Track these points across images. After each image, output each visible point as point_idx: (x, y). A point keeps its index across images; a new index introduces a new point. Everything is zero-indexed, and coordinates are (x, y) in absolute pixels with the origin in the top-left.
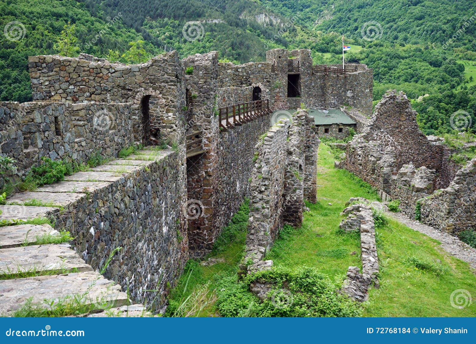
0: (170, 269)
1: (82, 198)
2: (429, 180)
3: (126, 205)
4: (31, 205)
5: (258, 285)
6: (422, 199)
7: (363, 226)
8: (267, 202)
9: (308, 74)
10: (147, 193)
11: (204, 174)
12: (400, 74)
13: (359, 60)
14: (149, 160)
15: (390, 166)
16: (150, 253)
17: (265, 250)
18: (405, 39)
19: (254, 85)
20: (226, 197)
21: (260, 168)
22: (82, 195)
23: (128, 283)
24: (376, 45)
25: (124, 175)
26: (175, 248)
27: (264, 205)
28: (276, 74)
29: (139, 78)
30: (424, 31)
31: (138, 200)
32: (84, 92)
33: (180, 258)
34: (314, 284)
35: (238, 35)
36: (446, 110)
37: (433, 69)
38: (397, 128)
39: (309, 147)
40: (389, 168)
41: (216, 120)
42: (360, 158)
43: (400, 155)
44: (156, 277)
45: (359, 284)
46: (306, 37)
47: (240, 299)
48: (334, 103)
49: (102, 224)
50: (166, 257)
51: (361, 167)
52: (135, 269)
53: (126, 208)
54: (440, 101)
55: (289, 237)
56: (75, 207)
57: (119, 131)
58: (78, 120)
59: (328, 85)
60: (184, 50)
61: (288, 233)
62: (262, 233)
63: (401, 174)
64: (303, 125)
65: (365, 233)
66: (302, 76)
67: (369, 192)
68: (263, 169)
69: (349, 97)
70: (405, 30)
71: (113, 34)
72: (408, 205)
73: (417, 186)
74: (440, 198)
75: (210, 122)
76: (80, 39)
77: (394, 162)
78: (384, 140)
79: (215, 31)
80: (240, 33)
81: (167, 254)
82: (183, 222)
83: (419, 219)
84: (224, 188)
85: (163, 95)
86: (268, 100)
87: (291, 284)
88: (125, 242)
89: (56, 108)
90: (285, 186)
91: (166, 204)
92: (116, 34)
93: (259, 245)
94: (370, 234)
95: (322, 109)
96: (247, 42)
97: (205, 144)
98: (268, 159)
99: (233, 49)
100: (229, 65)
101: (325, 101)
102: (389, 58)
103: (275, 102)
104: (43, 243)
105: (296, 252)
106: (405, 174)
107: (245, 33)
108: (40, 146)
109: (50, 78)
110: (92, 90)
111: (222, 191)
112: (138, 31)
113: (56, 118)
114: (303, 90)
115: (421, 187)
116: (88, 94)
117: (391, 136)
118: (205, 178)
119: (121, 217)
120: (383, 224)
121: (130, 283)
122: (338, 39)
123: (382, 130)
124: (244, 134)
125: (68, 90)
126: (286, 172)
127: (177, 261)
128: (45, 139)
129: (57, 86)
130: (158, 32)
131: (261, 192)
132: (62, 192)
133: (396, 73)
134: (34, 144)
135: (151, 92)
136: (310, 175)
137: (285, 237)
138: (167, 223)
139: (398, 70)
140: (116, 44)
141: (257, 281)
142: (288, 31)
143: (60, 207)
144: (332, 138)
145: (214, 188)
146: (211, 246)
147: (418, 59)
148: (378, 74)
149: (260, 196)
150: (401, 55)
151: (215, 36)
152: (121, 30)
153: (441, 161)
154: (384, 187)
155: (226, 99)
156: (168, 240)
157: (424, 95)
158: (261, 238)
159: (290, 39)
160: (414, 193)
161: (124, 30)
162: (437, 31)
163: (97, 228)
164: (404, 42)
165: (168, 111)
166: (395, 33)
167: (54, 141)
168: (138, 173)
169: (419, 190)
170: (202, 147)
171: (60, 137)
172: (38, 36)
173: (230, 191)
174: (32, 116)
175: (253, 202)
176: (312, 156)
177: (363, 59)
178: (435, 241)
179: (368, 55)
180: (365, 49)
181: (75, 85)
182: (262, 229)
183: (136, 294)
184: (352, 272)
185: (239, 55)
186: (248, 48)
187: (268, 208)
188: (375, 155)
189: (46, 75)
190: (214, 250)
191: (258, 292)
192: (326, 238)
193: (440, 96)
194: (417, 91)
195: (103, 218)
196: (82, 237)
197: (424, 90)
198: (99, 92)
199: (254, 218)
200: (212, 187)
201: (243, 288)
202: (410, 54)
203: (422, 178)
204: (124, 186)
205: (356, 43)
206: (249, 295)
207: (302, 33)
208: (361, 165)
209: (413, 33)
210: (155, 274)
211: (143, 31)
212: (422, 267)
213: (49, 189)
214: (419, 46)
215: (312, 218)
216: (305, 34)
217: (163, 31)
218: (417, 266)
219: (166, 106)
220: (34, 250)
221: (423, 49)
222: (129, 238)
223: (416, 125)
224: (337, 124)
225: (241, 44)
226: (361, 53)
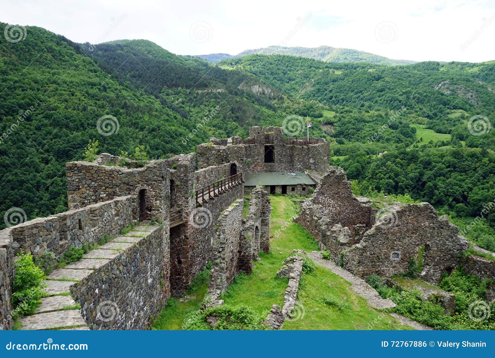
0: (154, 307)
1: (91, 274)
2: (350, 237)
3: (120, 271)
4: (62, 280)
5: (211, 317)
6: (344, 251)
7: (292, 275)
8: (224, 259)
9: (280, 145)
10: (136, 260)
11: (184, 237)
12: (366, 135)
13: (334, 123)
14: (140, 237)
15: (327, 224)
16: (138, 298)
17: (221, 292)
18: (370, 107)
19: (231, 162)
20: (201, 251)
21: (219, 235)
22: (92, 271)
23: (120, 319)
24: (346, 111)
25: (120, 252)
26: (158, 292)
27: (222, 261)
28: (255, 145)
29: (138, 178)
30: (384, 100)
31: (129, 266)
32: (102, 187)
33: (163, 298)
34: (245, 317)
35: (237, 102)
36: (401, 165)
37: (392, 131)
38: (337, 194)
39: (264, 213)
40: (326, 226)
41: (193, 200)
42: (308, 217)
43: (339, 214)
44: (142, 313)
45: (278, 317)
46: (291, 104)
47: (199, 327)
48: (300, 168)
49: (104, 286)
50: (151, 298)
51: (309, 223)
52: (126, 310)
53: (121, 273)
54: (396, 157)
55: (241, 281)
56: (87, 279)
57: (122, 217)
58: (94, 216)
59: (295, 154)
60: (194, 113)
61: (241, 278)
62: (219, 280)
63: (332, 232)
64: (259, 198)
65: (292, 279)
66: (275, 147)
67: (312, 243)
68: (221, 237)
69: (311, 163)
70: (369, 100)
71: (137, 100)
72: (336, 255)
73: (341, 241)
74: (354, 251)
75: (188, 202)
76: (109, 104)
77: (329, 222)
78: (327, 203)
79: (219, 98)
80: (238, 100)
81: (151, 296)
82: (165, 273)
83: (342, 266)
84: (199, 245)
85: (154, 189)
86: (241, 173)
87: (231, 317)
88: (119, 294)
89: (80, 214)
90: (240, 245)
91: (151, 263)
92: (139, 100)
93: (217, 289)
94: (295, 280)
95: (290, 172)
96: (244, 108)
97: (184, 217)
98: (225, 230)
99: (233, 113)
100: (213, 147)
101: (293, 166)
102: (356, 121)
103: (255, 166)
104: (66, 310)
105: (244, 293)
106: (335, 232)
107: (243, 100)
108: (69, 238)
109: (79, 177)
110: (107, 185)
111: (198, 247)
112: (157, 97)
113: (80, 220)
114: (276, 157)
115: (344, 242)
116: (104, 188)
117: (332, 200)
118: (184, 240)
119: (116, 279)
120: (310, 271)
121: (122, 319)
122: (316, 106)
123: (325, 196)
124: (218, 203)
125: (91, 185)
126: (241, 236)
127: (160, 300)
128: (72, 234)
129: (84, 182)
130: (173, 99)
131: (220, 252)
132: (80, 269)
133: (362, 134)
134: (66, 238)
135: (145, 187)
136: (265, 233)
137: (238, 281)
138: (151, 276)
139: (364, 132)
140: (138, 108)
141: (211, 315)
142: (277, 99)
143: (78, 281)
144: (297, 195)
145: (190, 247)
146: (188, 287)
147: (380, 123)
148: (348, 135)
149: (219, 255)
150: (366, 119)
151: (219, 102)
152: (143, 96)
153: (369, 218)
154: (322, 240)
155: (207, 176)
156: (152, 287)
157: (384, 152)
158: (218, 284)
159: (279, 105)
160: (339, 246)
161: (146, 96)
162: (395, 101)
163: (100, 289)
164: (368, 109)
165: (156, 200)
166: (362, 102)
167: (78, 234)
168: (130, 249)
169: (342, 244)
170: (182, 219)
171: (81, 231)
172: (76, 101)
173: (204, 247)
174: (65, 222)
175: (215, 259)
176: (266, 220)
177: (336, 122)
178: (348, 283)
179: (340, 119)
180: (338, 114)
181: (95, 181)
182: (220, 278)
183: (126, 326)
184: (274, 308)
185: (237, 117)
186: (244, 112)
187: (224, 263)
188: (317, 215)
189: (77, 175)
190: (189, 290)
191: (210, 323)
192: (267, 283)
193: (396, 153)
194: (378, 148)
195: (103, 282)
196: (90, 296)
197: (384, 148)
198: (111, 186)
199: (215, 269)
200: (189, 246)
201: (202, 319)
202: (374, 119)
203: (345, 235)
204: (119, 260)
205: (331, 109)
206: (205, 324)
207: (288, 101)
208: (308, 221)
209: (376, 102)
210: (141, 311)
211: (161, 98)
212: (330, 304)
213: (73, 266)
214: (380, 113)
215: (262, 266)
216: (290, 102)
217: (177, 98)
218: (326, 303)
219: (155, 196)
220: (62, 314)
221: (383, 115)
222: (122, 291)
223: (350, 192)
224: (301, 184)
225: (239, 109)
226: (335, 117)
